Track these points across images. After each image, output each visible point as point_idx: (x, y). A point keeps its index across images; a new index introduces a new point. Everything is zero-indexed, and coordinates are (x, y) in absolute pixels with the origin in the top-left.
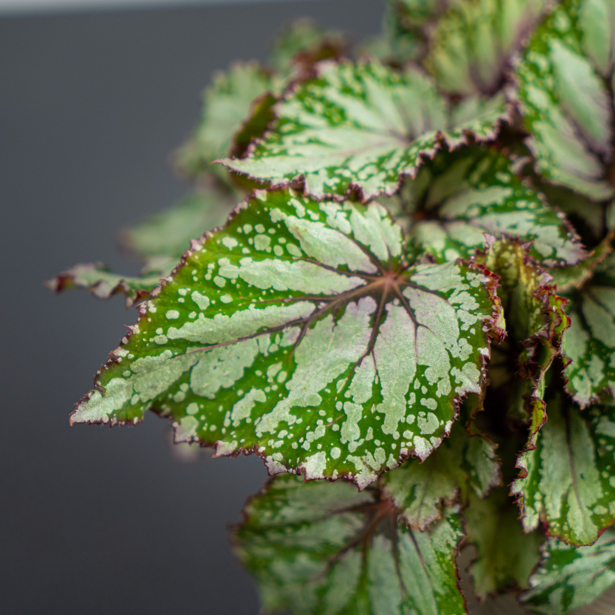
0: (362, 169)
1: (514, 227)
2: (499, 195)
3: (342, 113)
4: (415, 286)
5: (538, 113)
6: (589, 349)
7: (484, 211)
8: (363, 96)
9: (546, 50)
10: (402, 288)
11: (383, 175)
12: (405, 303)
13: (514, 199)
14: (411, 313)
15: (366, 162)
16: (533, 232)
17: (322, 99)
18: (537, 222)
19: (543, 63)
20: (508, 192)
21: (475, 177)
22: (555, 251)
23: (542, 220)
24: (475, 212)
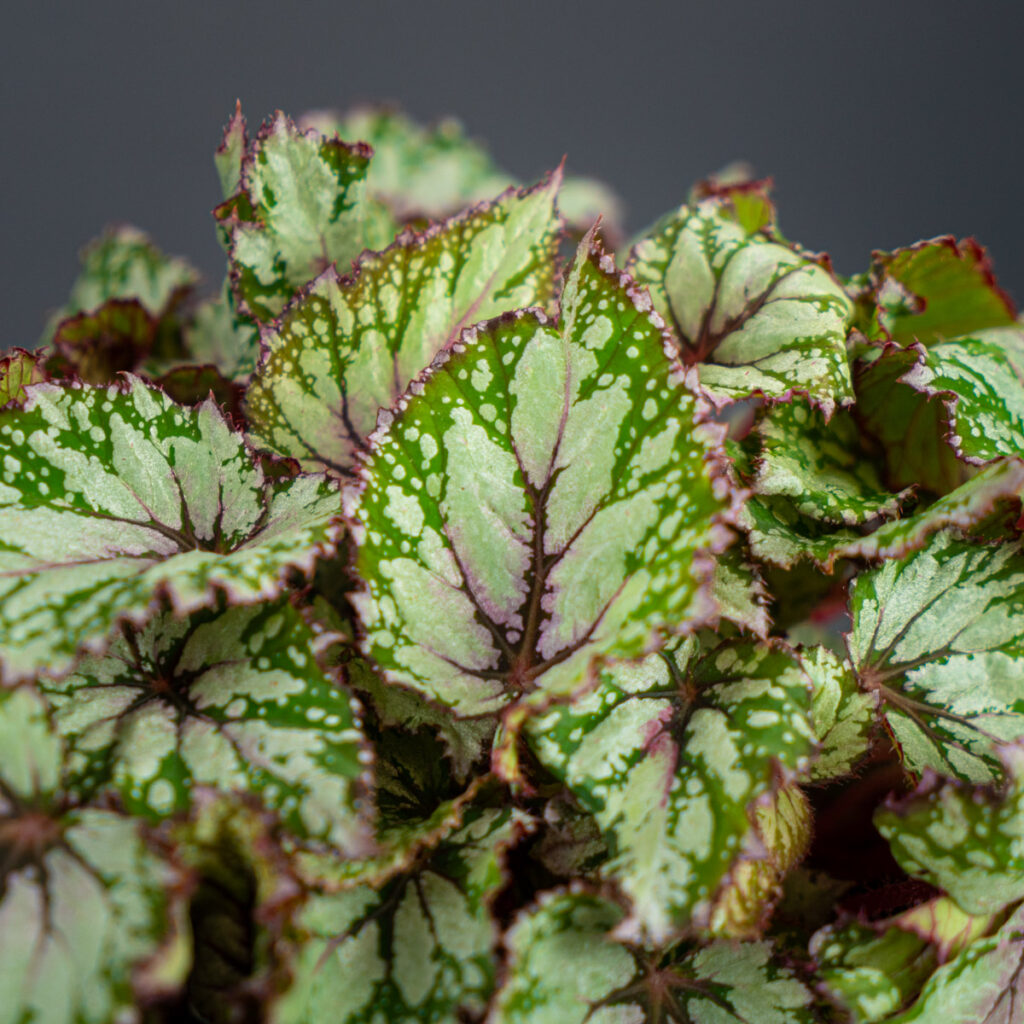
0: (26, 617)
1: (282, 760)
2: (284, 687)
3: (57, 477)
4: (69, 849)
5: (397, 542)
6: (376, 998)
7: (252, 712)
8: (106, 453)
9: (441, 424)
10: (49, 846)
11: (56, 637)
12: (43, 879)
13: (305, 701)
14: (47, 899)
15: (42, 602)
16: (309, 781)
17: (21, 452)
18: (320, 760)
19: (429, 447)
20: (298, 686)
21: (256, 644)
22: (329, 828)
23: (331, 758)
24: (240, 708)
